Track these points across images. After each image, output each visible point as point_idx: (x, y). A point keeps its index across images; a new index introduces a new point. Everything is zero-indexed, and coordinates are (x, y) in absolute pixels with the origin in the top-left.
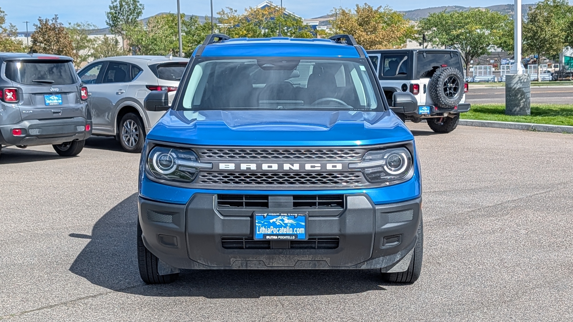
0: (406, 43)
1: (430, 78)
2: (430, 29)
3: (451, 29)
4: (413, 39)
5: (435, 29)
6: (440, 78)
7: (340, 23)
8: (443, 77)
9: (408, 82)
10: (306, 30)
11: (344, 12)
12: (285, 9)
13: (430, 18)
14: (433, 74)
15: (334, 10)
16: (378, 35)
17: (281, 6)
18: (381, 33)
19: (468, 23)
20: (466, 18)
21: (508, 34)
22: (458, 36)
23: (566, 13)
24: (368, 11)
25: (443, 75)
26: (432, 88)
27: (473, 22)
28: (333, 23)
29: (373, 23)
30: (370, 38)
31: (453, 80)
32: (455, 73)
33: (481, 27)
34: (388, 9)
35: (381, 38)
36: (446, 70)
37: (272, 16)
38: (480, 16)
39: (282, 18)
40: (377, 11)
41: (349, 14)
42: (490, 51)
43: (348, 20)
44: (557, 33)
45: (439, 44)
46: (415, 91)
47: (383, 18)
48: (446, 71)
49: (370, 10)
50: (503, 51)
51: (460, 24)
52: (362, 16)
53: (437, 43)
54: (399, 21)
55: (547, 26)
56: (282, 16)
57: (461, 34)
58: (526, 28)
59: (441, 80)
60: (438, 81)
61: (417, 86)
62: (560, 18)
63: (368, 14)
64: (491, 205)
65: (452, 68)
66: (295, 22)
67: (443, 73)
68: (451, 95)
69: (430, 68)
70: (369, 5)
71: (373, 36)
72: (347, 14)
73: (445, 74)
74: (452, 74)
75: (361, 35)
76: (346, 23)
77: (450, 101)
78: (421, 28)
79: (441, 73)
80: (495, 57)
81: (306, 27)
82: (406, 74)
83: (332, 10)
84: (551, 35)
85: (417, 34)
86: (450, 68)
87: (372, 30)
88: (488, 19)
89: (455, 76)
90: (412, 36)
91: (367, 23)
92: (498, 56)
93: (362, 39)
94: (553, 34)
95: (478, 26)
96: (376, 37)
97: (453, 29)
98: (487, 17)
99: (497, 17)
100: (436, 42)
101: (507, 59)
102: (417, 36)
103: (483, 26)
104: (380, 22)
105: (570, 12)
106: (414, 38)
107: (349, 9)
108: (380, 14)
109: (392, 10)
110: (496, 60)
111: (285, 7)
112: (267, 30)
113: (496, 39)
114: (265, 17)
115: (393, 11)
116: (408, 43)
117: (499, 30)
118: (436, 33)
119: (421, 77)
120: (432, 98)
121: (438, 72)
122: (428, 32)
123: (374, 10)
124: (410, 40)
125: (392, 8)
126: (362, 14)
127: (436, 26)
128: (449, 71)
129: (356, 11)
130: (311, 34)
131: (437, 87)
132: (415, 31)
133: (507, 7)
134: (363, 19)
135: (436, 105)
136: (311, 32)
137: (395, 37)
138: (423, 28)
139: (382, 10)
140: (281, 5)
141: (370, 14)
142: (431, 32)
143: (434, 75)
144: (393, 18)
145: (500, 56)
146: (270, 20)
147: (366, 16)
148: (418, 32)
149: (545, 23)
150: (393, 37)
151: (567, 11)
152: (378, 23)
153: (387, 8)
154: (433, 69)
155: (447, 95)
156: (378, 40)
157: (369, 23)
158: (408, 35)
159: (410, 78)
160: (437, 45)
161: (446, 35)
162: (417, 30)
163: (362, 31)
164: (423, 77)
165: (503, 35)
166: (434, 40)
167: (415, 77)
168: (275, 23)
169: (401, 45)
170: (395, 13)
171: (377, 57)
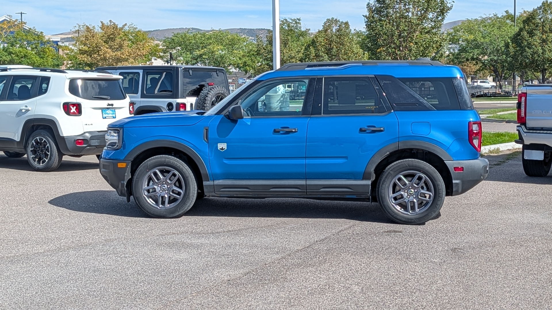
0: (151, 61)
1: (197, 97)
2: (174, 48)
3: (195, 49)
4: (158, 58)
5: (179, 48)
6: (207, 96)
7: (84, 39)
8: (210, 96)
9: (175, 101)
10: (49, 45)
11: (88, 28)
12: (25, 23)
13: (174, 38)
14: (200, 92)
15: (77, 26)
16: (124, 52)
17: (21, 21)
18: (127, 50)
19: (210, 44)
20: (208, 39)
21: (247, 55)
22: (201, 56)
23: (300, 36)
24: (114, 28)
25: (211, 94)
26: (200, 107)
27: (215, 43)
28: (77, 39)
29: (118, 40)
30: (116, 55)
31: (220, 99)
32: (222, 92)
33: (222, 47)
34: (133, 27)
35: (127, 55)
36: (213, 88)
37: (11, 30)
38: (221, 37)
39: (22, 32)
40: (122, 28)
41: (93, 30)
42: (231, 71)
43: (93, 37)
44: (294, 55)
45: (183, 63)
46: (182, 109)
47: (128, 36)
48: (213, 90)
49: (115, 27)
50: (240, 71)
51: (202, 44)
52: (107, 33)
53: (182, 62)
54: (144, 39)
55: (284, 48)
56: (22, 30)
57: (205, 54)
58: (266, 50)
59: (209, 99)
60: (206, 100)
61: (184, 105)
62: (294, 41)
63: (113, 31)
64: (299, 248)
65: (219, 87)
66: (37, 36)
67: (210, 92)
69: (197, 86)
70: (115, 22)
71: (119, 53)
72: (91, 30)
73: (213, 92)
74: (219, 93)
75: (107, 52)
76: (91, 39)
78: (165, 47)
79: (209, 91)
80: (233, 77)
81: (48, 42)
82: (171, 92)
83: (76, 27)
84: (289, 57)
85: (162, 52)
86: (218, 87)
87: (118, 47)
88: (229, 40)
89: (222, 95)
90: (158, 55)
91: (113, 40)
92: (235, 76)
93: (108, 55)
94: (290, 56)
95: (220, 47)
96: (122, 54)
97: (196, 49)
98: (228, 38)
99: (237, 39)
100: (180, 61)
101: (244, 79)
102: (162, 54)
103: (224, 46)
104: (125, 39)
105: (302, 36)
106: (159, 56)
107: (93, 26)
108: (124, 32)
109: (137, 28)
110: (234, 80)
111: (25, 22)
112: (6, 45)
113: (237, 60)
114: (4, 31)
115: (137, 30)
116: (153, 60)
117: (239, 51)
118: (180, 52)
119: (187, 95)
121: (204, 91)
122: (172, 51)
123: (118, 27)
124: (156, 58)
125: (137, 27)
126: (107, 31)
127: (180, 46)
128: (216, 90)
129: (100, 28)
130: (54, 49)
131: (205, 107)
132: (160, 49)
133: (239, 31)
134: (108, 35)
136: (54, 47)
137: (141, 55)
138: (167, 47)
139: (126, 28)
140: (21, 19)
141: (115, 32)
142: (175, 51)
143: (201, 94)
144: (138, 36)
145: (237, 76)
146: (10, 34)
147: (112, 33)
148: (163, 50)
149: (283, 45)
150: (139, 55)
151: (300, 35)
152: (124, 40)
153: (131, 26)
154: (199, 87)
156: (123, 57)
157: (115, 40)
158: (154, 53)
159: (177, 97)
160: (182, 64)
161: (190, 54)
162: (162, 49)
163: (107, 48)
164: (189, 95)
165: (243, 56)
166: (179, 58)
167: (181, 95)
168: (15, 38)
169: (146, 63)
170: (139, 31)
171: (138, 73)
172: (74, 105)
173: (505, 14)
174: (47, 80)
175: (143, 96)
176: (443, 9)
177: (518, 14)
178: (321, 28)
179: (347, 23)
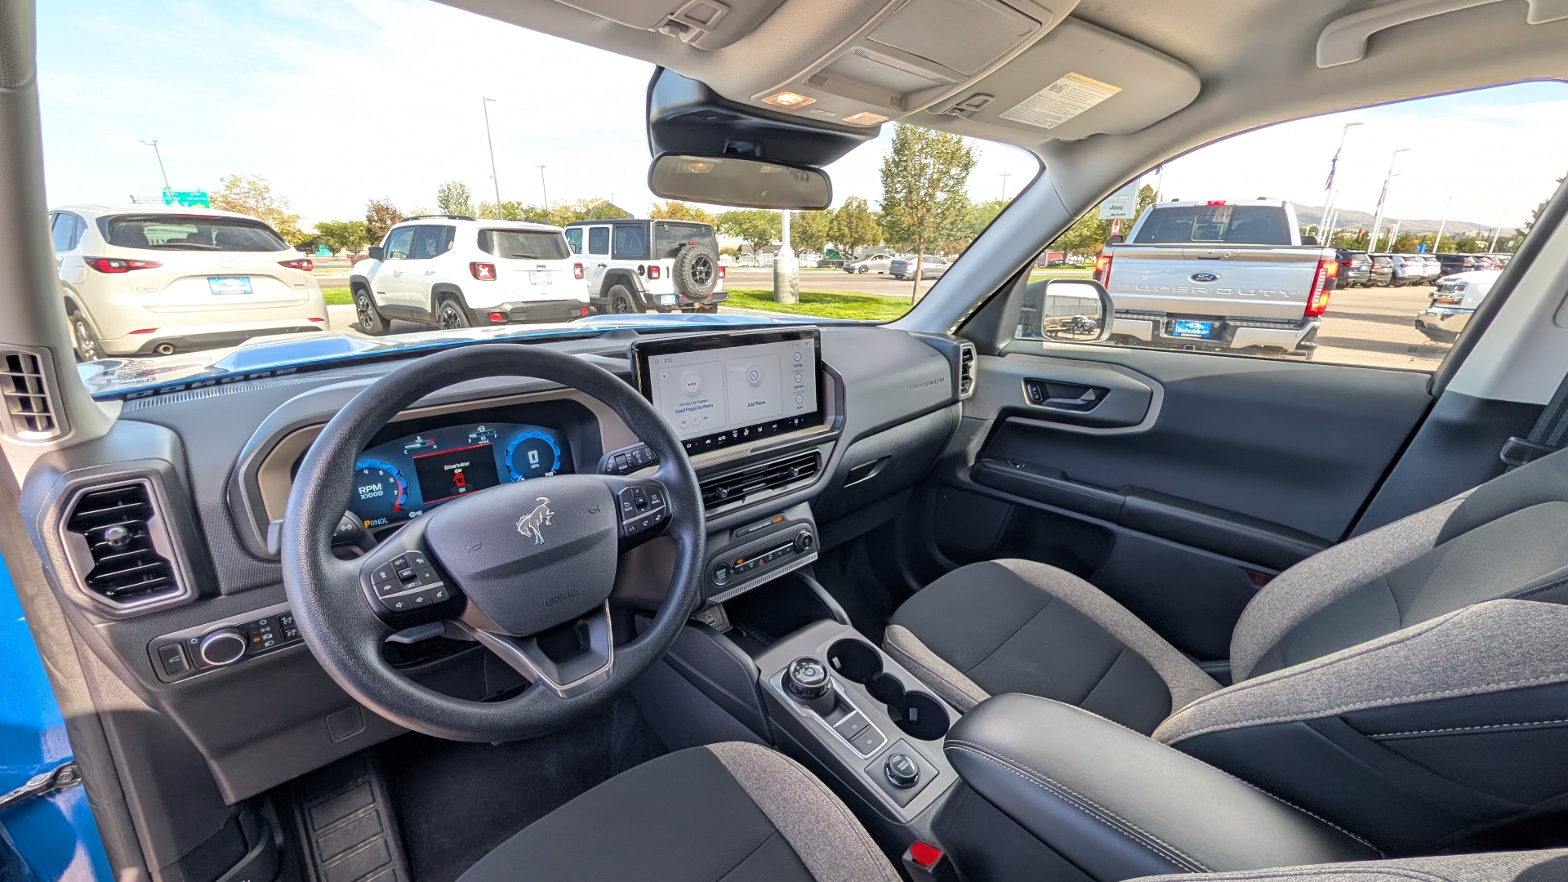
1: (675, 259)
6: (686, 258)
8: (689, 258)
9: (646, 264)
14: (678, 253)
25: (691, 255)
26: (678, 272)
31: (703, 261)
32: (705, 254)
36: (694, 249)
46: (655, 275)
48: (694, 251)
59: (688, 261)
60: (684, 263)
61: (658, 269)
67: (690, 253)
68: (702, 282)
69: (675, 245)
73: (693, 254)
74: (701, 255)
77: (700, 289)
79: (688, 252)
86: (700, 247)
89: (706, 257)
119: (662, 256)
120: (680, 287)
121: (683, 251)
128: (697, 251)
131: (684, 271)
135: (683, 293)
143: (679, 255)
154: (678, 246)
155: (696, 281)
159: (649, 258)
164: (665, 256)
167: (655, 256)
171: (608, 229)
172: (484, 265)
173: (994, 200)
174: (452, 230)
175: (614, 257)
176: (968, 163)
177: (1004, 201)
178: (843, 205)
179: (865, 201)
